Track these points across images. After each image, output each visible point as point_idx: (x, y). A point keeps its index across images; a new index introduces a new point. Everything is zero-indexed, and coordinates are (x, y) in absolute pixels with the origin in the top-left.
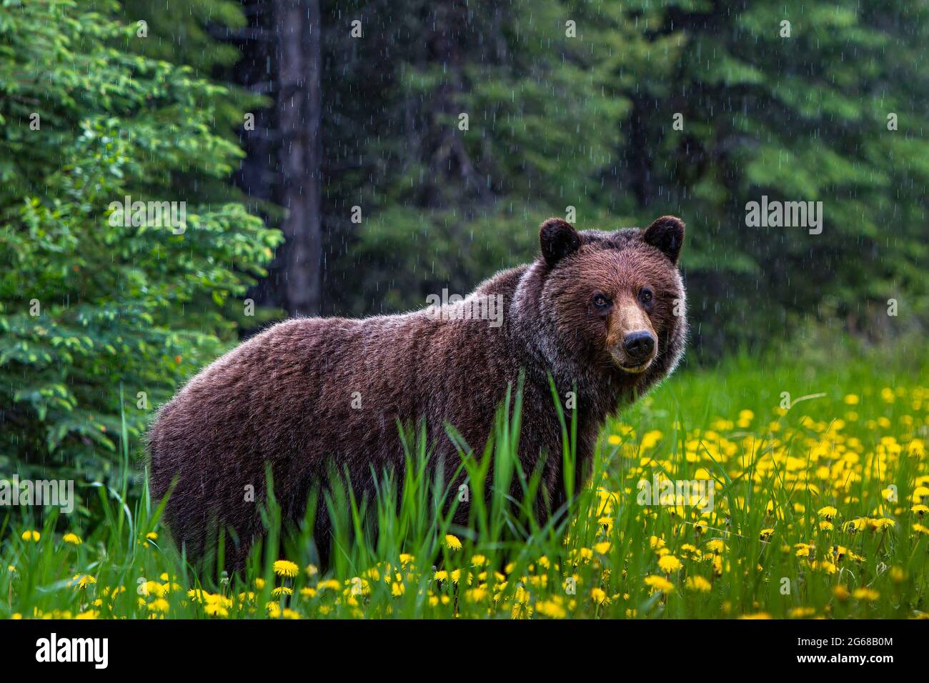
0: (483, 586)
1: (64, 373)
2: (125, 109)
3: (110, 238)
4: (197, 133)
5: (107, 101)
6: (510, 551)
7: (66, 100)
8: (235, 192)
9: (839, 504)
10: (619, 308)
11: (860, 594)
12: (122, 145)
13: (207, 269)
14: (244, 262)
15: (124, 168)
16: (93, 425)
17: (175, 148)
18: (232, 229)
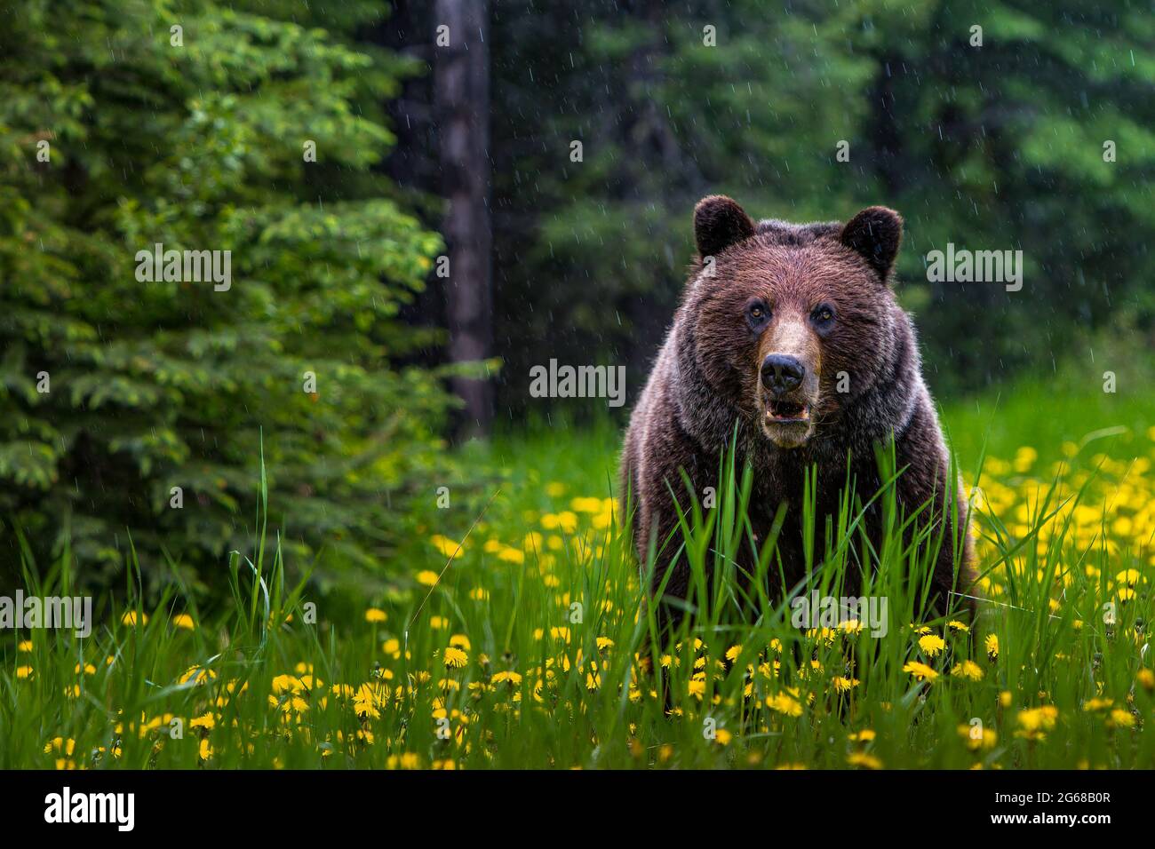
1: (172, 415)
2: (245, 87)
4: (332, 114)
5: (221, 75)
7: (169, 74)
8: (383, 183)
9: (1143, 566)
10: (777, 323)
12: (240, 131)
13: (347, 286)
14: (396, 276)
15: (243, 159)
16: (212, 479)
17: (309, 134)
18: (378, 234)
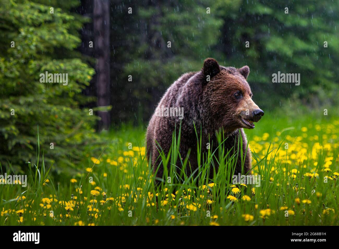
0: (167, 199)
1: (14, 121)
2: (37, 25)
3: (31, 72)
4: (62, 33)
5: (30, 21)
6: (177, 186)
7: (14, 21)
8: (78, 54)
9: (299, 168)
11: (304, 201)
12: (35, 38)
14: (81, 81)
15: (36, 46)
16: (26, 140)
17: (55, 39)
18: (76, 68)
